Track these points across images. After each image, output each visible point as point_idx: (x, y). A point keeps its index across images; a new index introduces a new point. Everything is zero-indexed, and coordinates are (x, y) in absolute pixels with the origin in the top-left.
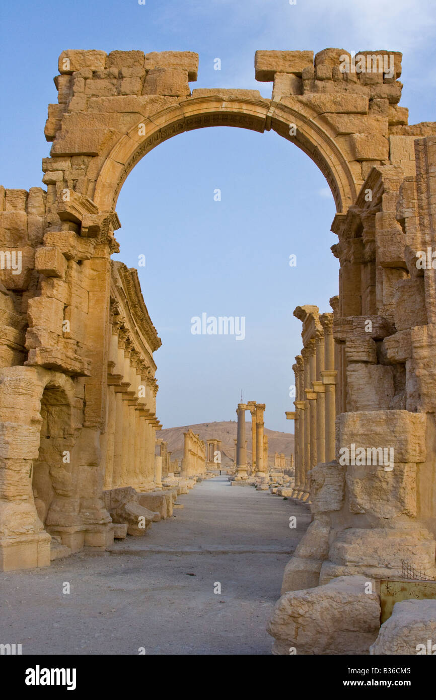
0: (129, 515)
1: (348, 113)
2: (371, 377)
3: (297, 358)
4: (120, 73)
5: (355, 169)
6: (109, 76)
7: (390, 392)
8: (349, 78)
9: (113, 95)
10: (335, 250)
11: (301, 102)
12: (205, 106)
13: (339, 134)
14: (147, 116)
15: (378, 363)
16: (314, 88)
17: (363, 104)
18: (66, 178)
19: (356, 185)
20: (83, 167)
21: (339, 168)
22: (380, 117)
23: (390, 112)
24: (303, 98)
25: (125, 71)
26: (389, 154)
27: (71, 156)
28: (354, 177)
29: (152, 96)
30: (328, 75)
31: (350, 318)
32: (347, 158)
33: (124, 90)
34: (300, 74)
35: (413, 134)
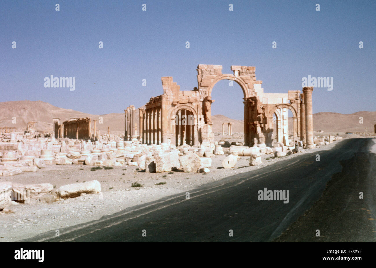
1: (248, 80)
4: (210, 70)
5: (248, 89)
9: (210, 75)
10: (244, 102)
11: (240, 77)
12: (225, 77)
13: (246, 83)
14: (216, 79)
16: (242, 75)
17: (249, 78)
19: (248, 92)
21: (246, 89)
22: (252, 80)
25: (212, 70)
26: (253, 87)
27: (204, 87)
30: (244, 72)
32: (247, 87)
33: (212, 74)
34: (239, 71)
35: (257, 83)
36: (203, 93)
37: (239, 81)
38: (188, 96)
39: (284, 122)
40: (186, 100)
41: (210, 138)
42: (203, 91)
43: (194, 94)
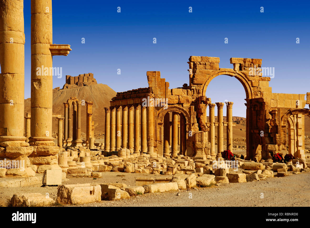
1: (251, 76)
4: (205, 63)
5: (252, 88)
6: (203, 64)
12: (223, 73)
13: (249, 80)
14: (212, 75)
16: (244, 69)
19: (252, 92)
20: (200, 86)
21: (249, 88)
25: (207, 63)
26: (259, 85)
27: (197, 84)
28: (252, 90)
29: (213, 70)
32: (251, 86)
33: (207, 68)
34: (240, 64)
35: (263, 80)
36: (195, 92)
37: (240, 77)
38: (178, 96)
39: (298, 131)
40: (175, 100)
41: (206, 148)
42: (196, 89)
43: (185, 94)
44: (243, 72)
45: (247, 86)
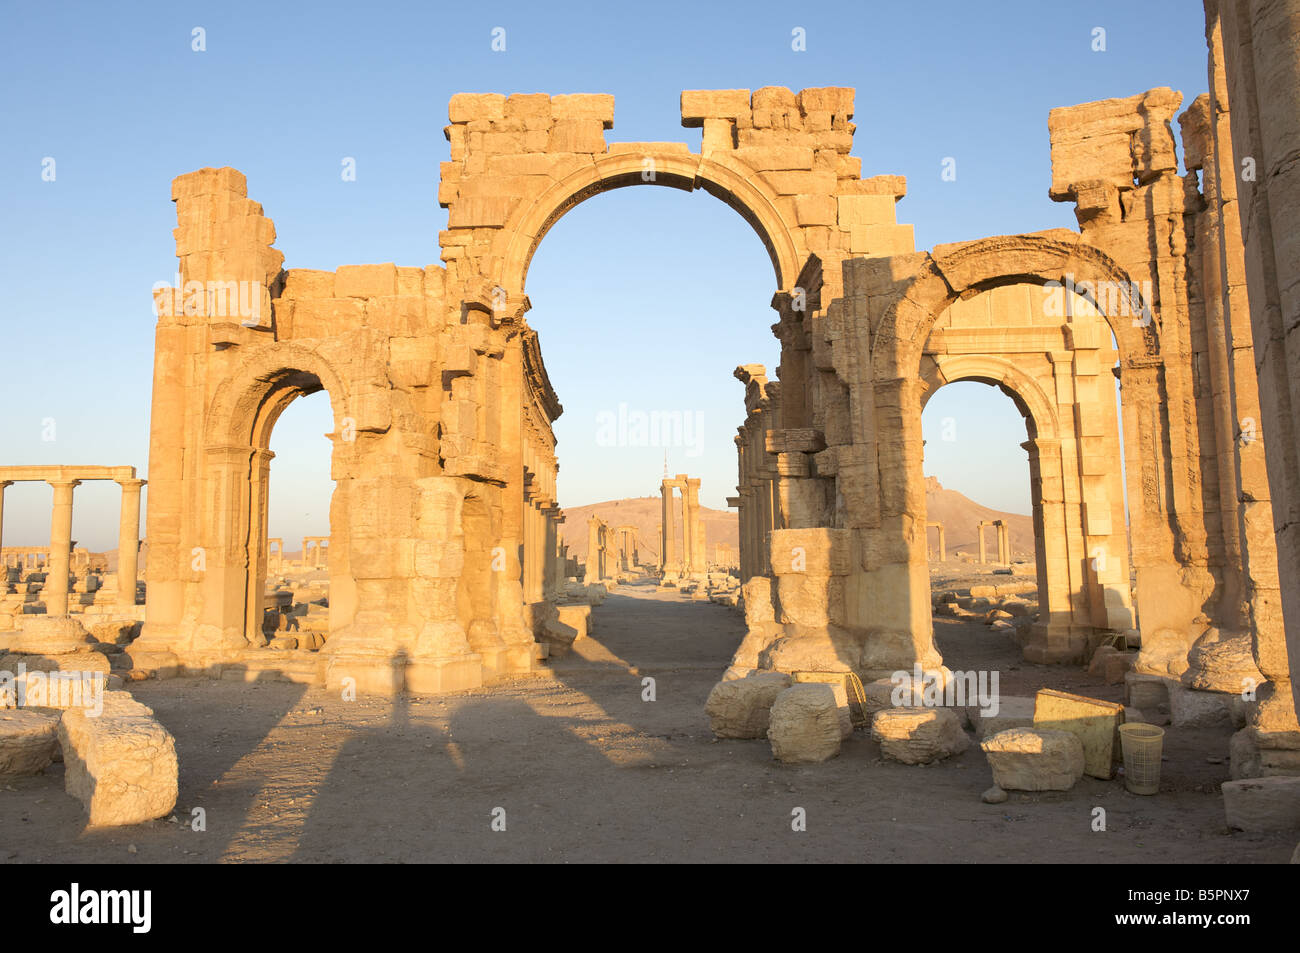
0: (551, 633)
1: (790, 170)
2: (802, 492)
3: (740, 429)
4: (524, 125)
5: (798, 236)
6: (512, 129)
7: (821, 506)
8: (791, 125)
9: (516, 153)
10: (776, 329)
11: (736, 158)
12: (625, 165)
13: (779, 196)
14: (557, 179)
15: (810, 477)
16: (751, 140)
17: (806, 159)
18: (469, 255)
20: (486, 241)
21: (780, 236)
22: (826, 173)
23: (840, 165)
24: (739, 152)
25: (530, 123)
26: (837, 218)
27: (473, 228)
28: (796, 248)
29: (563, 154)
30: (767, 125)
31: (782, 431)
32: (789, 222)
33: (531, 146)
34: (734, 120)
35: (866, 191)
37: (726, 183)
38: (366, 301)
39: (1085, 453)
42: (467, 259)
43: (409, 287)
44: (739, 156)
45: (770, 227)
